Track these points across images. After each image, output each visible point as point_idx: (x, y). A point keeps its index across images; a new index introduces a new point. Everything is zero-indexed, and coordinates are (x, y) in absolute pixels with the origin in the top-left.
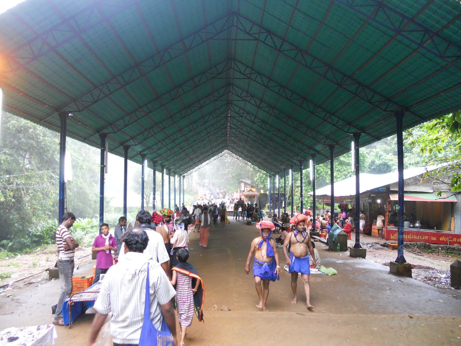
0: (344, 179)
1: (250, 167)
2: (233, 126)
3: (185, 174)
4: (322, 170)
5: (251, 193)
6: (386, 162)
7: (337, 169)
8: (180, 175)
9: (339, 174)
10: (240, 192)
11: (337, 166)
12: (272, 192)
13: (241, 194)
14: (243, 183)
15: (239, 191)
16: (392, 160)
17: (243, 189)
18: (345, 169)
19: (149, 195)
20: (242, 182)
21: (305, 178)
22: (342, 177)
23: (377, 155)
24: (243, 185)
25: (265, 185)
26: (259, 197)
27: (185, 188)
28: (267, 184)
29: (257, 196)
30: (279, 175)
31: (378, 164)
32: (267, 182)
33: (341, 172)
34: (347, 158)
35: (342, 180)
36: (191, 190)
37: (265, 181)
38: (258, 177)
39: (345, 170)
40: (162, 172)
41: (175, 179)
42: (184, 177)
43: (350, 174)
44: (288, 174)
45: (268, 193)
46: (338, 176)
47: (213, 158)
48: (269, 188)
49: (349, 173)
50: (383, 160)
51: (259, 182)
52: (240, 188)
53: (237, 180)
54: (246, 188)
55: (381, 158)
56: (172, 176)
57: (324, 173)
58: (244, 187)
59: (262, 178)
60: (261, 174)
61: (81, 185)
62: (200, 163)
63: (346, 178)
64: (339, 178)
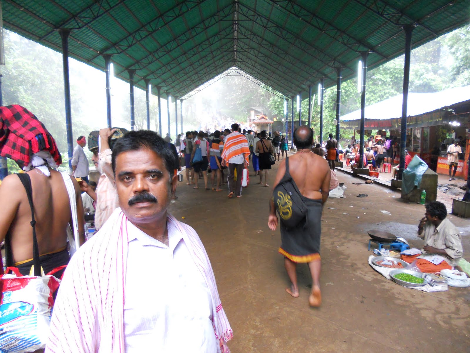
0: (379, 101)
1: (262, 89)
2: (240, 36)
3: (183, 98)
4: (352, 91)
5: (263, 121)
6: (427, 82)
7: (370, 90)
8: (176, 98)
9: (372, 96)
10: (250, 120)
11: (371, 86)
12: (290, 119)
13: (252, 122)
14: (254, 111)
15: (248, 121)
16: (434, 80)
17: (253, 117)
18: (381, 89)
19: (142, 125)
20: (252, 109)
21: (331, 101)
22: (376, 99)
23: (417, 73)
24: (253, 113)
25: (280, 111)
26: (273, 126)
27: (183, 115)
28: (283, 111)
29: (270, 124)
30: (300, 96)
31: (418, 85)
32: (283, 107)
33: (375, 94)
34: (385, 76)
35: (376, 103)
36: (195, 120)
37: (280, 107)
38: (271, 102)
39: (381, 91)
40: (146, 89)
41: (168, 102)
42: (182, 101)
43: (387, 95)
44: (315, 92)
45: (283, 120)
46: (372, 99)
47: (217, 78)
48: (285, 113)
49: (385, 94)
50: (425, 80)
51: (272, 109)
52: (249, 116)
53: (246, 107)
54: (256, 117)
55: (422, 77)
56: (164, 97)
57: (354, 94)
58: (255, 115)
59: (276, 103)
60: (276, 98)
61: (51, 110)
62: (200, 83)
63: (381, 100)
64: (373, 100)
